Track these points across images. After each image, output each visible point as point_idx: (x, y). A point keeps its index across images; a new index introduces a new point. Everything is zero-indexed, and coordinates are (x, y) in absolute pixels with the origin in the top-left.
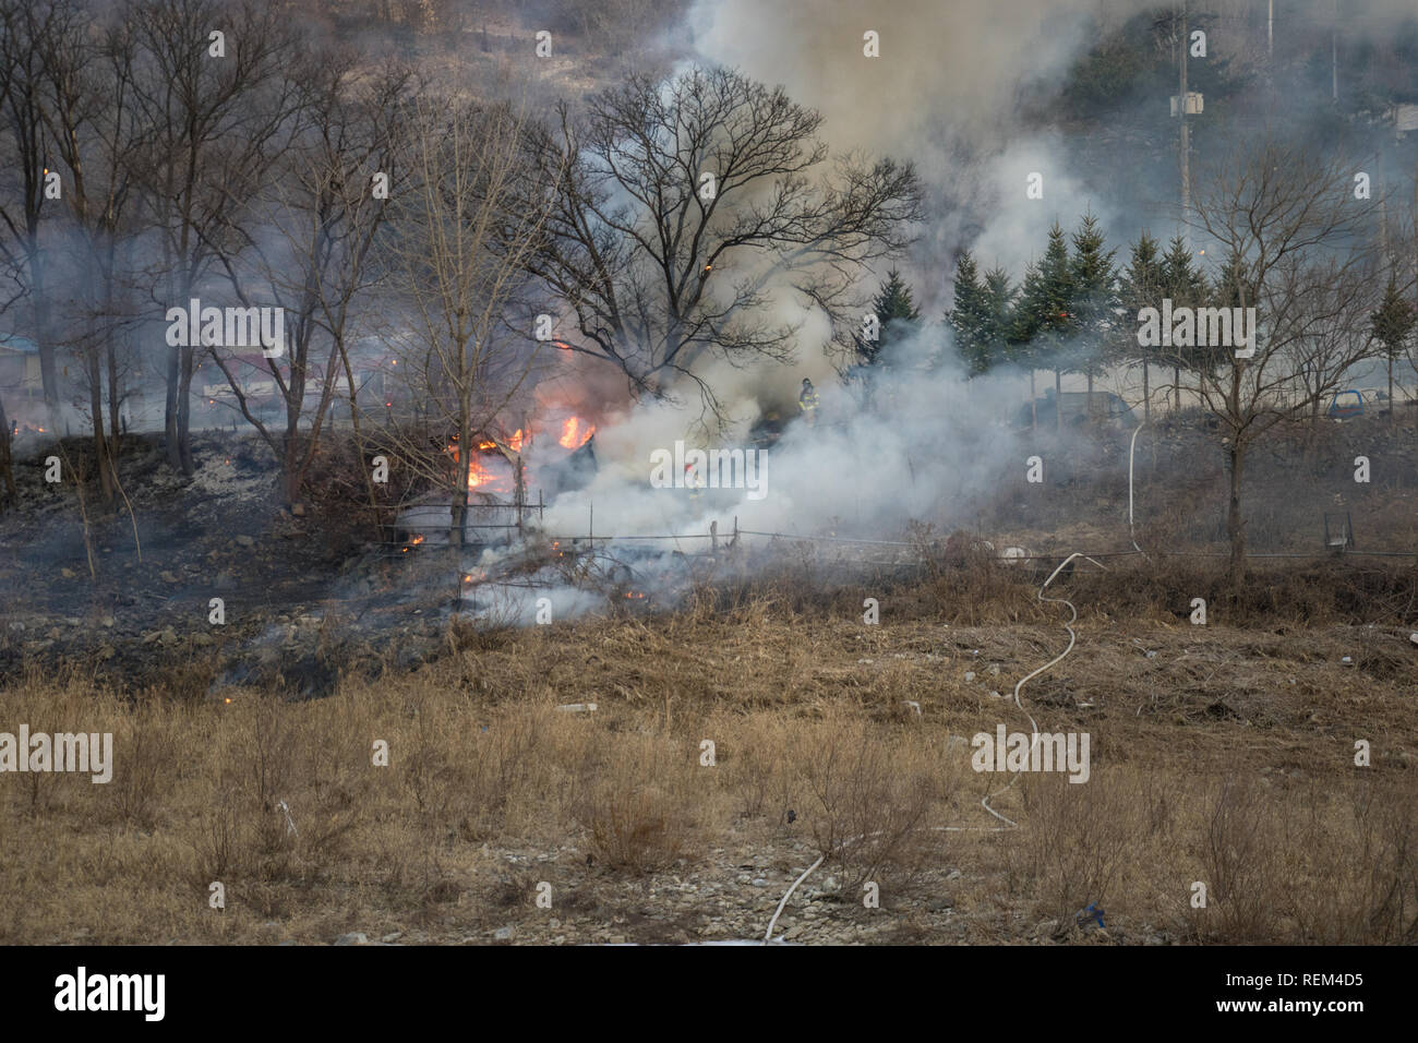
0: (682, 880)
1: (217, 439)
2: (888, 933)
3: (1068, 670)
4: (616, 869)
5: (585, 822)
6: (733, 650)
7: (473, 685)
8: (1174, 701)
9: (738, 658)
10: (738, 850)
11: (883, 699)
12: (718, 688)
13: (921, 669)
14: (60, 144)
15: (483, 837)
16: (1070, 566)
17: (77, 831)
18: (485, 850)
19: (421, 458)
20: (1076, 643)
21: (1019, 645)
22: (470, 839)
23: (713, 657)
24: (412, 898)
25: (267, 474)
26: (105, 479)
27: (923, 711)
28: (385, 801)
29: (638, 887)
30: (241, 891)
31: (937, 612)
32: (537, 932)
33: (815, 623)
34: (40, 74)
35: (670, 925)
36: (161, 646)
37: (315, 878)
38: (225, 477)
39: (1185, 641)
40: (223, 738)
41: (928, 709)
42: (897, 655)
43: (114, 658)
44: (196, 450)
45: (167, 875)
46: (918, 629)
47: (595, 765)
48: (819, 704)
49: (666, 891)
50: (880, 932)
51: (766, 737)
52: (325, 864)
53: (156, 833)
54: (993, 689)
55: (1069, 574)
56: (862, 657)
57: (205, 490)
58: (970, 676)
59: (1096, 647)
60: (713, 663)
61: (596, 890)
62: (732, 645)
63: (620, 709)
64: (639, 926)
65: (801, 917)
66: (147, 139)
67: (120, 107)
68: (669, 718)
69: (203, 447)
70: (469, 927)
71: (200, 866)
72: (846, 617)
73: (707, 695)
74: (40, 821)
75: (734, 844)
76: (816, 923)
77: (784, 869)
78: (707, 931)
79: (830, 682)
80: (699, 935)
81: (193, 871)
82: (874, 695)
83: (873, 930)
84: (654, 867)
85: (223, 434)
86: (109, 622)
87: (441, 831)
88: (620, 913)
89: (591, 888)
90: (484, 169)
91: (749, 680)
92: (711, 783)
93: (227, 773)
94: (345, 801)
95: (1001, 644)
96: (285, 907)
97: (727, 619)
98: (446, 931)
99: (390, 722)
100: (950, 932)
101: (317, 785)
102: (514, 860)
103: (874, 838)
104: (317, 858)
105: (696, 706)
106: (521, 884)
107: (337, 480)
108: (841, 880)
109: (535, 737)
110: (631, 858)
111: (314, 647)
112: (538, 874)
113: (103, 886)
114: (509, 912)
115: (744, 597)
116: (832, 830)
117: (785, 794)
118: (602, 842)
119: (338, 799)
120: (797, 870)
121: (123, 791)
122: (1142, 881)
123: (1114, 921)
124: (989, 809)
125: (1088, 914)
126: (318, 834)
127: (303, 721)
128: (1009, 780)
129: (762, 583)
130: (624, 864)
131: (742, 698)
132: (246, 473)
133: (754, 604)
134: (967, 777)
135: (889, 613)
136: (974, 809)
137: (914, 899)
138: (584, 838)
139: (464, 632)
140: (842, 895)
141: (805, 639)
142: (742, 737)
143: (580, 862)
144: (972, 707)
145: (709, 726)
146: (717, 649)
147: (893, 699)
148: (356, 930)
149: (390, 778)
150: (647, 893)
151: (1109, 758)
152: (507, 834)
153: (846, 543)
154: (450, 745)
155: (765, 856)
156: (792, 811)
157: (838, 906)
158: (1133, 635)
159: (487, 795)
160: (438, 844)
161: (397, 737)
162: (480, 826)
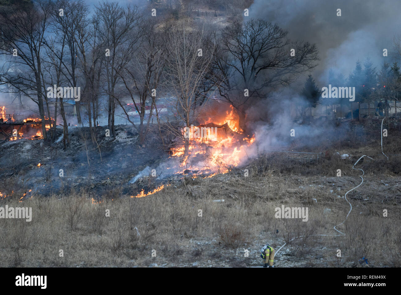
0: (245, 249)
1: (122, 127)
2: (304, 265)
3: (361, 189)
4: (227, 246)
5: (219, 233)
6: (263, 184)
7: (189, 194)
8: (393, 198)
9: (264, 186)
11: (306, 198)
12: (258, 195)
13: (317, 189)
14: (80, 48)
15: (191, 237)
16: (362, 159)
17: (82, 235)
18: (191, 241)
19: (176, 131)
20: (364, 181)
21: (346, 182)
22: (187, 237)
23: (257, 186)
24: (170, 254)
25: (135, 136)
26: (93, 139)
27: (318, 201)
28: (164, 227)
29: (233, 251)
30: (125, 252)
31: (322, 173)
33: (287, 176)
34: (75, 29)
35: (242, 262)
36: (106, 184)
37: (144, 248)
38: (124, 138)
39: (397, 181)
40: (121, 210)
41: (319, 201)
42: (310, 185)
43: (94, 188)
44: (116, 130)
45: (105, 247)
46: (316, 178)
47: (222, 217)
48: (287, 199)
49: (241, 252)
50: (302, 265)
51: (271, 208)
52: (147, 245)
53: (103, 236)
54: (338, 195)
55: (362, 162)
56: (300, 186)
57: (119, 141)
58: (332, 191)
59: (369, 183)
60: (257, 188)
61: (221, 252)
62: (263, 183)
63: (231, 201)
64: (233, 262)
66: (103, 45)
67: (95, 37)
68: (244, 203)
69: (118, 129)
70: (186, 262)
71: (114, 245)
72: (296, 174)
73: (255, 197)
74: (73, 233)
75: (261, 239)
76: (283, 262)
77: (275, 246)
78: (252, 264)
79: (290, 193)
80: (250, 265)
81: (112, 246)
82: (304, 197)
83: (300, 264)
84: (238, 245)
85: (123, 126)
86: (93, 178)
87: (179, 235)
88: (227, 258)
89: (220, 251)
90: (192, 50)
91: (267, 192)
92: (255, 222)
93: (123, 219)
94: (154, 227)
95: (341, 182)
96: (136, 256)
97: (261, 175)
98: (179, 263)
99: (167, 205)
100: (322, 265)
101: (146, 222)
102: (199, 243)
103: (301, 238)
104: (145, 243)
105: (252, 200)
106: (200, 250)
107: (154, 138)
108: (291, 250)
109: (206, 209)
110: (231, 243)
111: (147, 184)
112: (205, 247)
113: (89, 250)
114: (197, 258)
115: (266, 169)
116: (289, 235)
117: (276, 225)
118: (223, 239)
119: (152, 226)
120: (278, 246)
121: (95, 224)
122: (380, 251)
123: (371, 262)
124: (336, 229)
125: (363, 260)
126: (145, 236)
127: (143, 205)
128: (342, 221)
129: (272, 165)
130: (229, 245)
131: (265, 198)
132: (129, 136)
133: (269, 171)
134: (330, 220)
135: (308, 173)
136: (331, 230)
137: (312, 255)
138: (218, 237)
139: (188, 180)
140: (291, 254)
141: (284, 181)
142: (264, 209)
143: (217, 244)
144: (332, 200)
145: (255, 206)
146: (259, 184)
147: (309, 198)
148: (155, 263)
149: (166, 221)
150: (236, 253)
151: (373, 215)
152: (197, 236)
153: (296, 153)
154: (183, 211)
155: (270, 242)
156: (277, 230)
157: (290, 257)
158: (381, 179)
159: (192, 225)
160: (178, 239)
161: (168, 209)
162: (190, 234)
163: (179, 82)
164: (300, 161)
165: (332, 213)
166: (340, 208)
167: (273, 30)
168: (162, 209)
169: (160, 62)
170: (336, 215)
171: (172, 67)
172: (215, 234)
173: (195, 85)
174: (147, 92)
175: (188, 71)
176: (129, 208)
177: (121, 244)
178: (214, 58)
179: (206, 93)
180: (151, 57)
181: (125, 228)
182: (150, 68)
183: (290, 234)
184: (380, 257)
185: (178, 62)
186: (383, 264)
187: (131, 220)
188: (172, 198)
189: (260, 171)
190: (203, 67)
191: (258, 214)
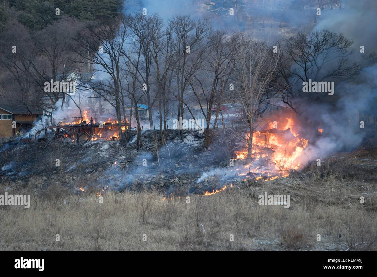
1: (189, 131)
4: (289, 247)
5: (281, 234)
6: (325, 189)
7: (252, 195)
9: (326, 191)
10: (324, 244)
11: (370, 204)
12: (320, 199)
14: (154, 58)
15: (253, 236)
17: (153, 229)
18: (254, 240)
19: (240, 135)
22: (250, 236)
23: (319, 190)
25: (202, 139)
26: (163, 141)
28: (228, 225)
30: (191, 247)
33: (349, 182)
34: (150, 40)
36: (175, 183)
37: (210, 245)
38: (191, 140)
40: (188, 207)
42: (374, 192)
43: (164, 186)
44: (184, 133)
45: (173, 241)
47: (284, 219)
48: (350, 205)
51: (333, 213)
52: (212, 241)
53: (171, 231)
56: (363, 192)
57: (186, 144)
60: (319, 192)
63: (292, 204)
66: (174, 55)
67: (168, 47)
68: (306, 207)
69: (186, 132)
71: (181, 240)
72: (359, 181)
73: (317, 201)
74: (145, 226)
75: (323, 243)
79: (353, 199)
81: (180, 241)
82: (367, 203)
84: (300, 247)
86: (163, 177)
91: (329, 197)
92: (317, 225)
93: (189, 216)
94: (218, 225)
97: (323, 180)
99: (230, 205)
101: (211, 220)
102: (261, 243)
103: (365, 244)
104: (210, 239)
105: (314, 204)
106: (263, 250)
107: (219, 141)
109: (268, 210)
110: (293, 244)
111: (212, 185)
112: (268, 247)
113: (159, 243)
115: (328, 174)
116: (352, 240)
117: (338, 229)
118: (285, 240)
119: (216, 224)
121: (164, 219)
126: (210, 233)
127: (208, 204)
129: (333, 170)
130: (291, 246)
131: (327, 202)
132: (196, 139)
133: (331, 176)
135: (372, 180)
138: (280, 238)
139: (251, 181)
141: (346, 186)
142: (326, 213)
143: (279, 245)
145: (317, 209)
146: (320, 188)
147: (373, 205)
149: (230, 219)
152: (260, 236)
153: (359, 160)
154: (246, 211)
155: (332, 246)
156: (340, 234)
159: (255, 225)
160: (241, 237)
161: (232, 209)
162: (253, 233)
163: (244, 89)
164: (364, 167)
167: (337, 40)
168: (226, 209)
169: (227, 70)
171: (238, 75)
172: (277, 235)
173: (259, 93)
174: (213, 98)
175: (252, 79)
176: (195, 206)
177: (188, 239)
178: (278, 67)
179: (269, 100)
180: (219, 66)
181: (191, 225)
182: (217, 76)
183: (353, 240)
185: (243, 70)
187: (196, 217)
188: (235, 198)
189: (322, 176)
190: (267, 75)
191: (320, 218)
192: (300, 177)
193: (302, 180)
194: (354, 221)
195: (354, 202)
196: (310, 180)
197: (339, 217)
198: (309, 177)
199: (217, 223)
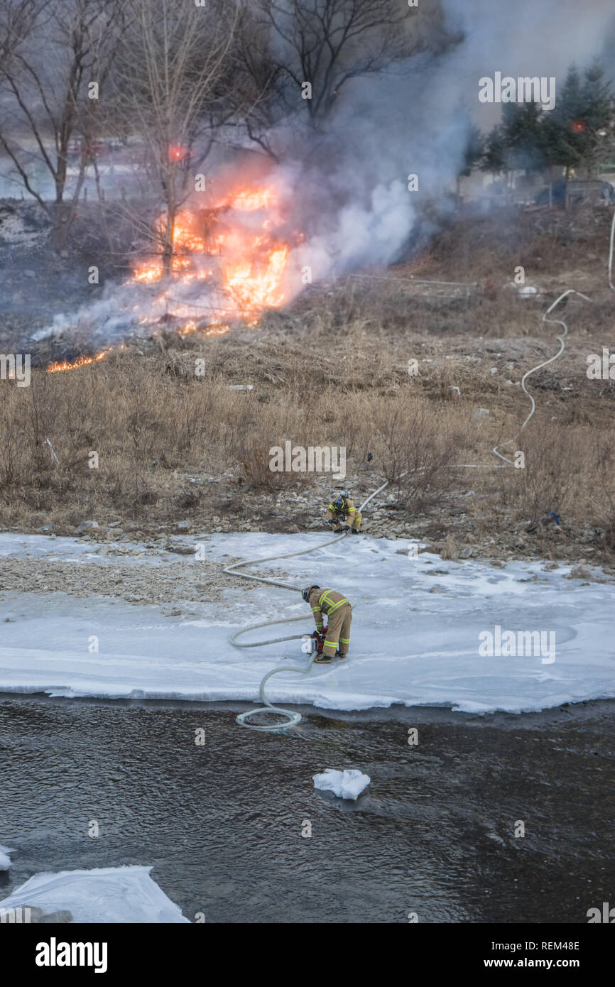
0: (298, 495)
1: (10, 205)
2: (424, 528)
3: (557, 366)
4: (257, 487)
5: (239, 458)
6: (342, 352)
7: (173, 370)
9: (345, 358)
11: (437, 385)
12: (331, 376)
13: (463, 366)
15: (175, 466)
16: (566, 299)
18: (175, 474)
19: (142, 222)
20: (565, 349)
21: (527, 350)
22: (166, 467)
23: (329, 357)
24: (127, 501)
25: (44, 230)
27: (462, 393)
28: (113, 442)
29: (269, 498)
30: (22, 494)
31: (476, 329)
32: (205, 524)
33: (396, 336)
35: (288, 522)
37: (68, 487)
38: (17, 231)
41: (465, 391)
42: (448, 357)
46: (463, 340)
47: (248, 423)
48: (395, 387)
49: (287, 501)
50: (420, 528)
51: (358, 407)
52: (74, 479)
54: (508, 378)
55: (565, 304)
56: (425, 358)
57: (3, 239)
58: (494, 370)
59: (577, 352)
60: (329, 360)
61: (243, 500)
62: (341, 349)
63: (268, 389)
64: (269, 522)
65: (371, 518)
68: (297, 395)
70: (163, 520)
72: (417, 332)
73: (323, 380)
76: (380, 522)
77: (362, 489)
78: (311, 525)
79: (402, 374)
80: (306, 528)
82: (432, 382)
83: (415, 526)
84: (281, 486)
85: (13, 201)
87: (148, 461)
88: (257, 514)
89: (240, 498)
90: (183, 19)
91: (351, 371)
92: (321, 436)
93: (16, 421)
94: (90, 441)
95: (515, 350)
96: (48, 504)
97: (339, 332)
98: (148, 522)
99: (120, 393)
100: (463, 528)
101: (72, 431)
102: (193, 480)
103: (422, 471)
104: (69, 476)
105: (315, 387)
106: (197, 495)
107: (90, 235)
108: (398, 496)
109: (211, 405)
110: (266, 481)
111: (73, 345)
112: (207, 489)
114: (188, 512)
115: (351, 318)
116: (394, 466)
117: (367, 443)
118: (248, 471)
119: (84, 440)
120: (371, 490)
122: (586, 497)
123: (566, 522)
124: (497, 453)
125: (550, 517)
126: (70, 461)
127: (65, 391)
128: (513, 436)
129: (362, 309)
130: (262, 484)
131: (346, 382)
132: (30, 228)
133: (357, 322)
134: (486, 434)
135: (445, 329)
136: (488, 454)
137: (442, 508)
138: (238, 468)
139: (169, 337)
140: (398, 506)
141: (388, 346)
142: (343, 408)
143: (234, 483)
144: (494, 390)
145: (323, 400)
146: (332, 351)
147: (443, 385)
148: (92, 519)
149: (118, 428)
150: (275, 503)
151: (579, 423)
152: (190, 464)
153: (420, 283)
154: (157, 409)
155: (352, 481)
156: (370, 454)
157: (395, 512)
158: (602, 344)
159: (178, 441)
160: (146, 469)
161: (124, 403)
162: (173, 459)
163: (150, 99)
164: (428, 300)
165: (491, 419)
166: (509, 408)
168: (109, 403)
169: (104, 45)
170: (500, 423)
171: (134, 61)
172: (230, 460)
173: (190, 111)
174: (72, 121)
175: (171, 73)
176: (31, 397)
177: (14, 475)
178: (236, 42)
179: (215, 130)
180: (82, 31)
181: (21, 443)
182: (78, 59)
183: (397, 464)
184: (587, 509)
185: (147, 48)
186: (590, 524)
187: (34, 424)
188: (132, 377)
189: (337, 323)
190: (210, 64)
191: (329, 420)
192: (286, 327)
193: (291, 333)
194: (402, 423)
195: (403, 381)
196: (309, 332)
197: (371, 416)
198: (308, 326)
199: (87, 438)
